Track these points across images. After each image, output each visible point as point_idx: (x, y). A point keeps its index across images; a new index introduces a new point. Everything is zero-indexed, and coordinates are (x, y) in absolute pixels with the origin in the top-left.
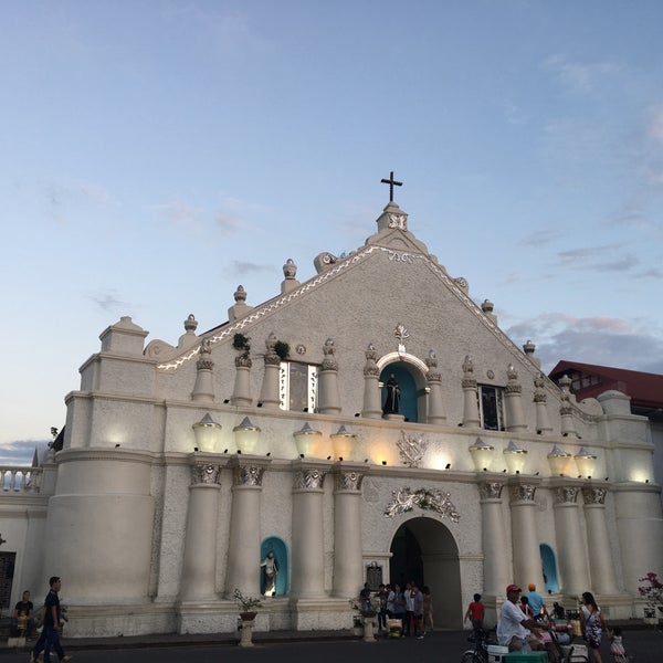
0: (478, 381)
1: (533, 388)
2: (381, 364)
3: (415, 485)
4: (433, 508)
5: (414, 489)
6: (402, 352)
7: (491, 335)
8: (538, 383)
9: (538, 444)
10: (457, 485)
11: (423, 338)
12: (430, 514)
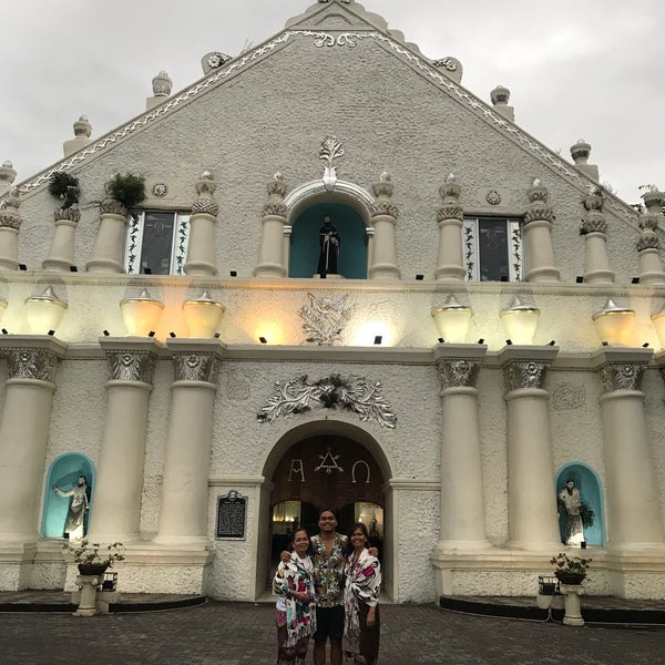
0: (468, 210)
1: (580, 212)
2: (291, 200)
3: (317, 372)
4: (349, 406)
5: (314, 378)
6: (330, 178)
7: (498, 138)
8: (589, 203)
9: (574, 298)
10: (396, 369)
11: (368, 154)
12: (339, 415)
